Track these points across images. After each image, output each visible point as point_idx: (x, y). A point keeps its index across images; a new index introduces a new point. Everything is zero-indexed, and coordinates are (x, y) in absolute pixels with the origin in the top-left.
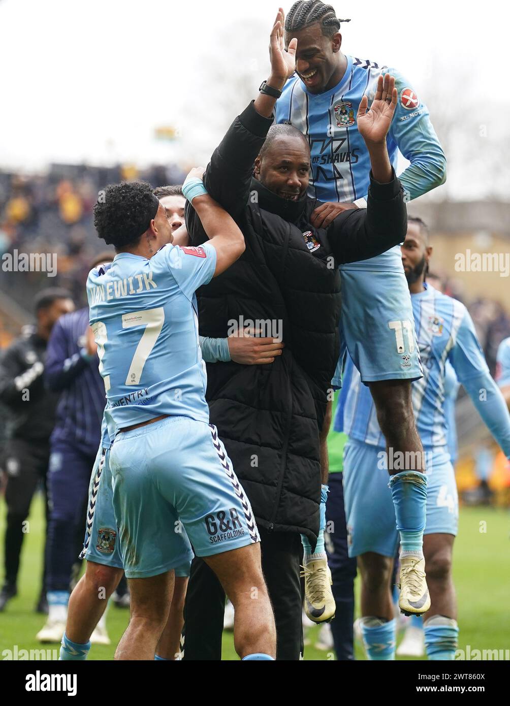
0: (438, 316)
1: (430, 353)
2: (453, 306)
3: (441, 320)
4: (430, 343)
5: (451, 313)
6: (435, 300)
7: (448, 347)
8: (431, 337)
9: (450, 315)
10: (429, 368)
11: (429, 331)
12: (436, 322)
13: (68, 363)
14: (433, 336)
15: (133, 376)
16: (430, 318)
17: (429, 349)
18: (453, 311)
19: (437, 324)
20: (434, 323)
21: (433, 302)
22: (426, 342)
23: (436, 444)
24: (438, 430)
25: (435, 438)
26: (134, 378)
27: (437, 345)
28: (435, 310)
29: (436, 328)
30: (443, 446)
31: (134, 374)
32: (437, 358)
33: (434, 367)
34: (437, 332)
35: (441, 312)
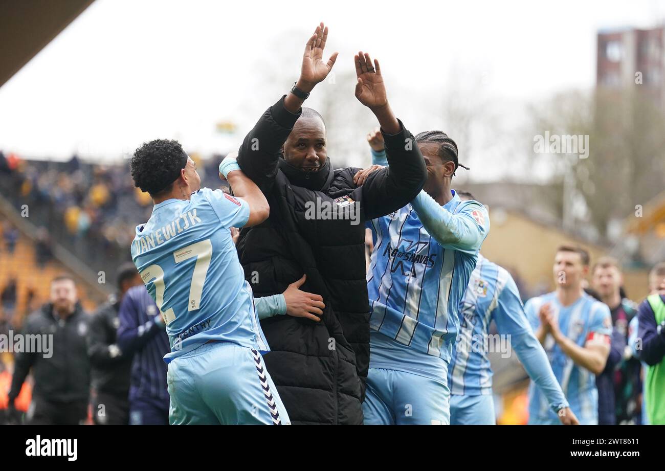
0: (483, 279)
1: (474, 311)
2: (498, 272)
3: (486, 283)
4: (475, 303)
5: (496, 278)
6: (482, 266)
7: (491, 307)
8: (476, 297)
9: (494, 279)
10: (474, 325)
11: (474, 293)
12: (481, 285)
13: (141, 330)
14: (478, 297)
15: (193, 302)
16: (476, 281)
17: (474, 308)
18: (497, 276)
19: (482, 287)
20: (479, 285)
21: (480, 267)
22: (472, 301)
23: (483, 386)
24: (484, 373)
25: (483, 380)
26: (194, 304)
27: (481, 305)
28: (481, 275)
29: (481, 290)
30: (489, 388)
31: (194, 301)
32: (481, 316)
33: (478, 323)
34: (481, 294)
35: (486, 277)
